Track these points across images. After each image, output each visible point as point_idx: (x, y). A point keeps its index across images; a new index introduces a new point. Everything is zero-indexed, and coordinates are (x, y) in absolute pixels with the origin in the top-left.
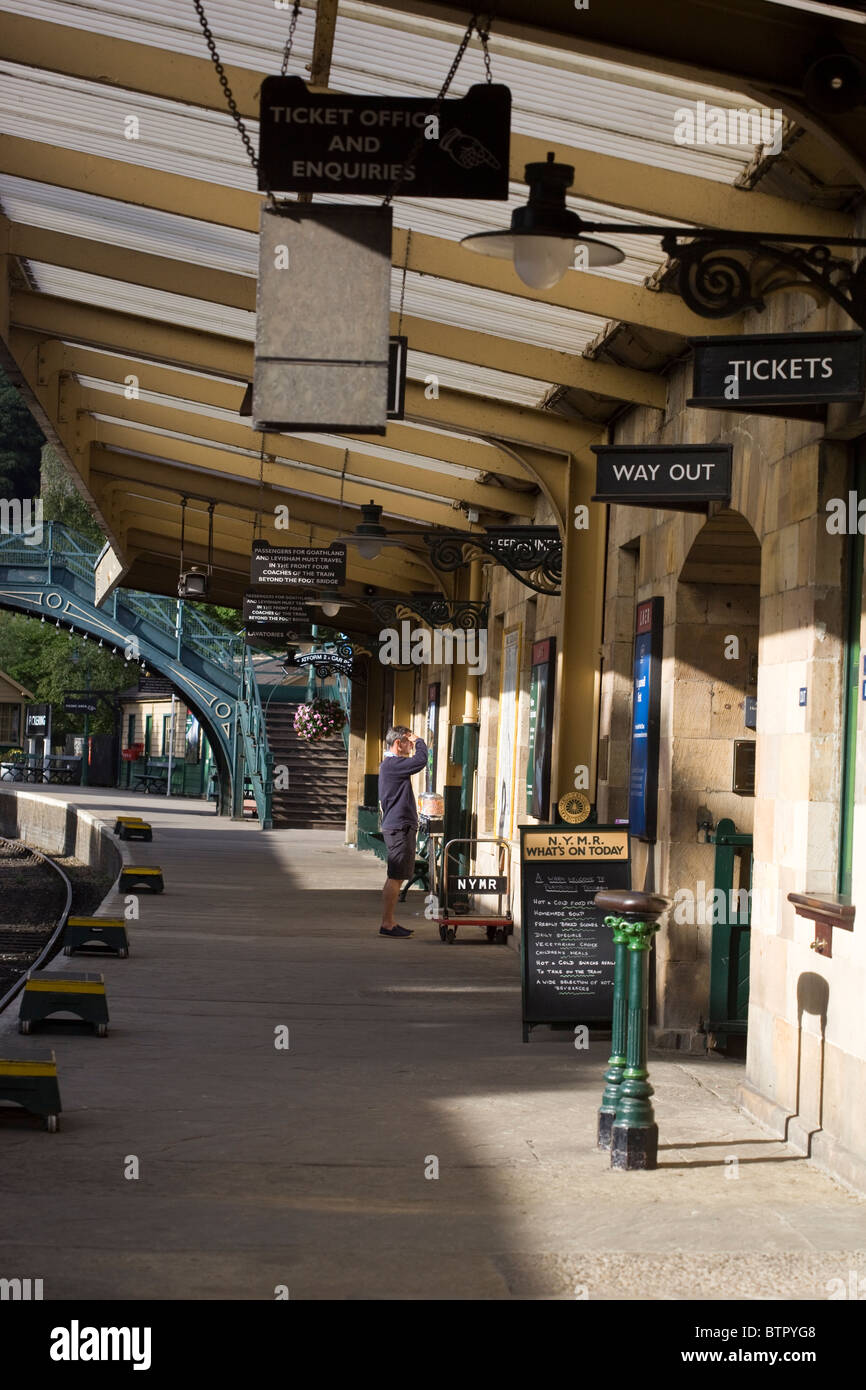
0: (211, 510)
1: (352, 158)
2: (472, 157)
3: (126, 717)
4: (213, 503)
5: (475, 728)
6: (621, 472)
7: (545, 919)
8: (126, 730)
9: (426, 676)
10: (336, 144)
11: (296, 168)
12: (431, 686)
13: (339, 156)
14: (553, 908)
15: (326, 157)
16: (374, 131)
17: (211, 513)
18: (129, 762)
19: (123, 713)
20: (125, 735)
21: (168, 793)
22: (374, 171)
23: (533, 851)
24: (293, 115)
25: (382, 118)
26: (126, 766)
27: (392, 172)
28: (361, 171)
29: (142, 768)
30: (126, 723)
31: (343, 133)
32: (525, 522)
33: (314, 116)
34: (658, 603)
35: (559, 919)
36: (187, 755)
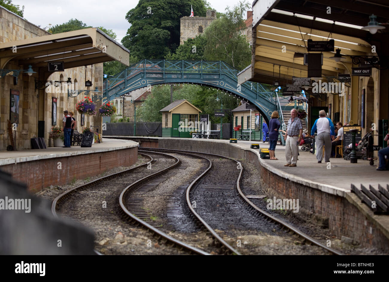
0: (280, 67)
1: (317, 48)
2: (330, 47)
3: (235, 117)
4: (280, 66)
5: (339, 113)
6: (356, 71)
7: (347, 140)
8: (234, 121)
9: (328, 102)
10: (316, 46)
11: (311, 49)
12: (329, 105)
13: (316, 48)
14: (348, 139)
15: (315, 48)
16: (320, 45)
17: (280, 68)
18: (236, 132)
19: (233, 116)
20: (234, 123)
21: (250, 140)
22: (320, 49)
23: (345, 130)
24: (311, 43)
25: (320, 43)
26: (235, 133)
27: (322, 49)
28: (318, 49)
29: (241, 133)
30: (235, 119)
31: (316, 45)
32: (342, 74)
33: (313, 43)
34: (364, 90)
35: (349, 140)
36: (255, 128)
